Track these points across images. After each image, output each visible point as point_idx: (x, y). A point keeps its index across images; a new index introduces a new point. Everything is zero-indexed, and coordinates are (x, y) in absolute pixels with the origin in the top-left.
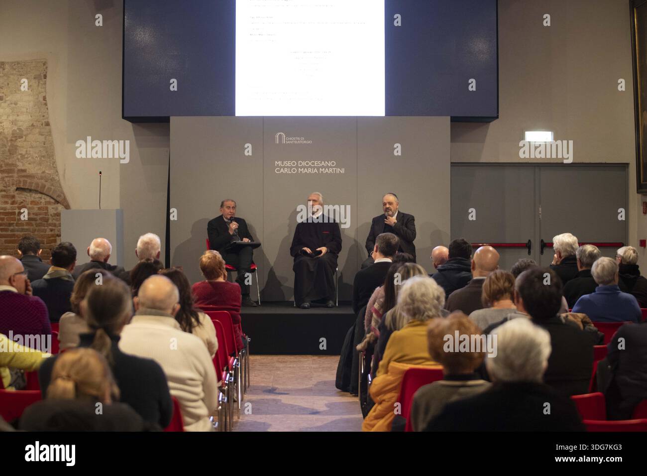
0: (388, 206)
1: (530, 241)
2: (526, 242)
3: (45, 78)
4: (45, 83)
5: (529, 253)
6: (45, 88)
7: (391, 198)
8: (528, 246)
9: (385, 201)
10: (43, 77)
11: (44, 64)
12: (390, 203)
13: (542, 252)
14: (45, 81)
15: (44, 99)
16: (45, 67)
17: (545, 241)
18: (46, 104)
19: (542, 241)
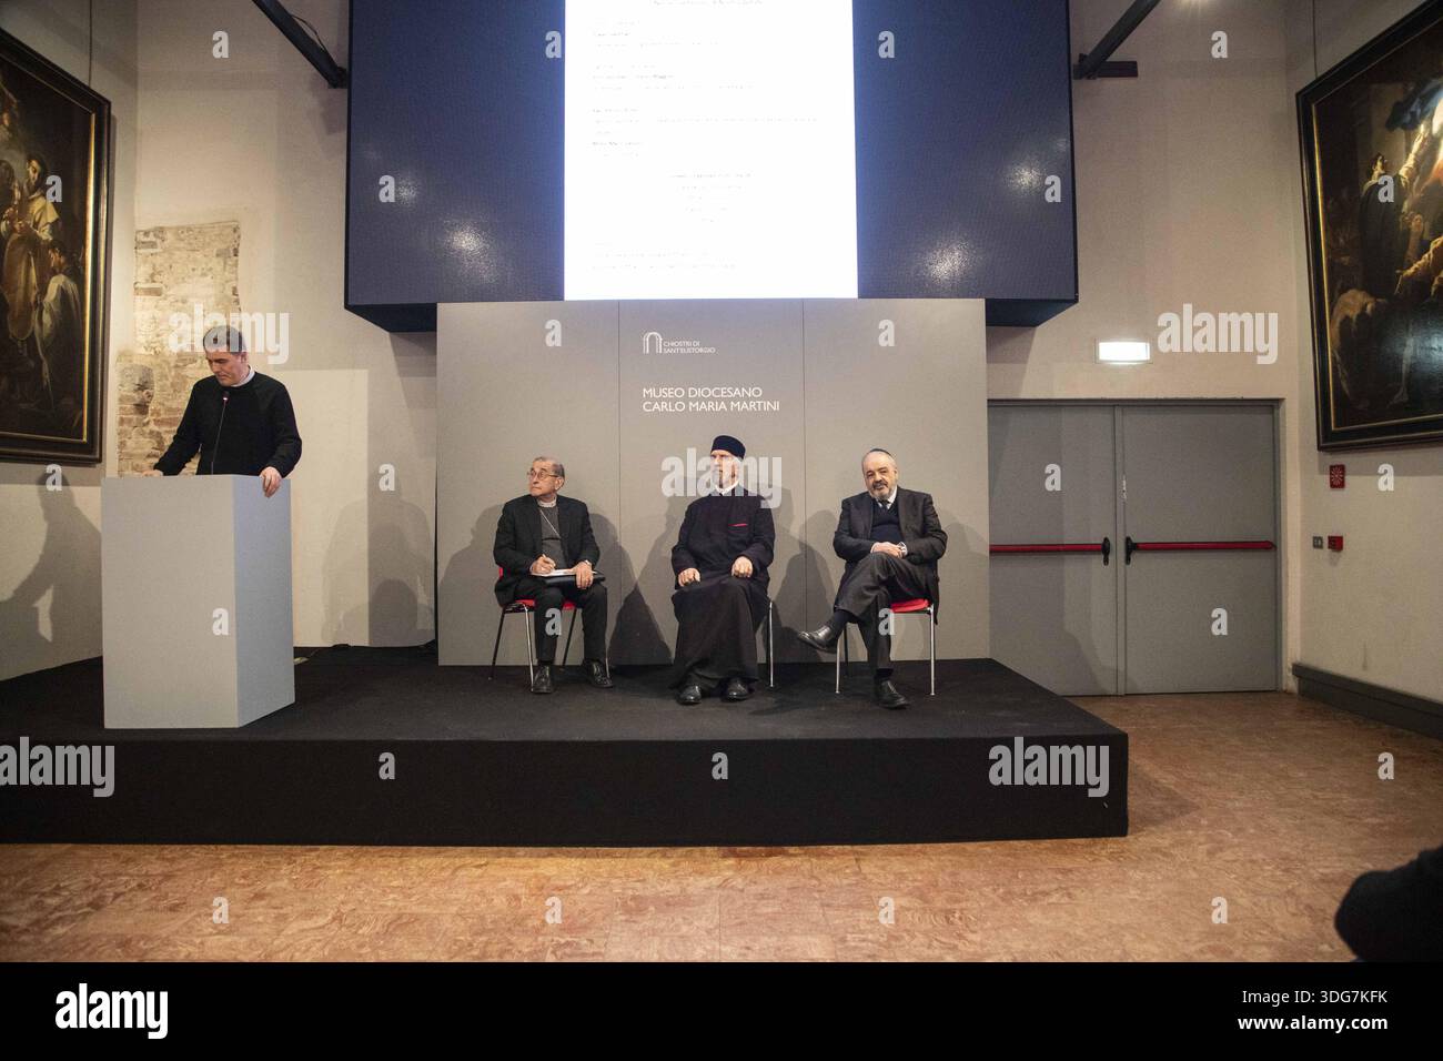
0: (878, 477)
1: (1106, 539)
2: (1100, 541)
3: (236, 255)
4: (236, 265)
5: (1106, 561)
6: (236, 272)
7: (881, 460)
8: (1104, 549)
9: (872, 468)
10: (232, 255)
11: (235, 231)
12: (883, 471)
13: (1128, 560)
14: (237, 261)
15: (235, 292)
16: (236, 235)
17: (1134, 540)
18: (237, 301)
19: (1128, 539)
